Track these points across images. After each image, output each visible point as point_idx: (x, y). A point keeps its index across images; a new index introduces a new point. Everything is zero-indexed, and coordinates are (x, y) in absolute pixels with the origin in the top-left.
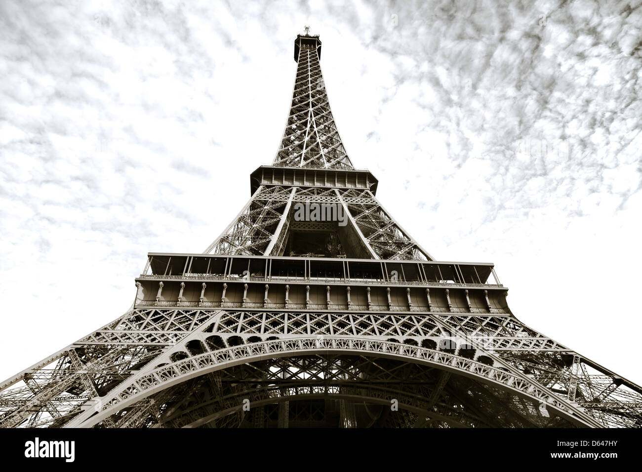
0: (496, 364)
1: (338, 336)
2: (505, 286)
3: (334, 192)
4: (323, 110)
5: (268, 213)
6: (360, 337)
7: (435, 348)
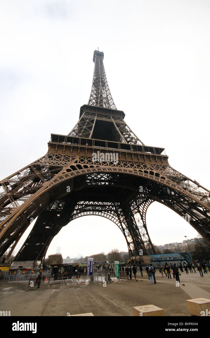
0: (166, 179)
2: (168, 156)
3: (110, 117)
5: (88, 123)
6: (125, 168)
7: (148, 173)
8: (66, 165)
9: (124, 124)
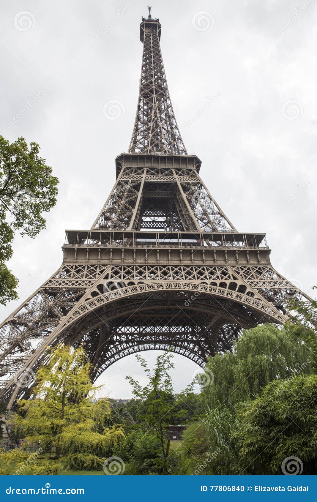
0: (256, 296)
2: (270, 248)
3: (171, 172)
5: (130, 191)
8: (90, 284)
9: (198, 183)
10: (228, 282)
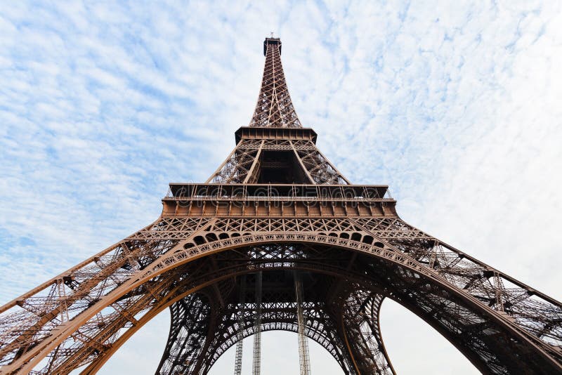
0: (386, 247)
1: (288, 232)
2: (395, 199)
3: (288, 142)
4: (282, 89)
5: (247, 157)
6: (302, 232)
7: (348, 238)
8: (186, 236)
9: (313, 151)
10: (350, 233)
